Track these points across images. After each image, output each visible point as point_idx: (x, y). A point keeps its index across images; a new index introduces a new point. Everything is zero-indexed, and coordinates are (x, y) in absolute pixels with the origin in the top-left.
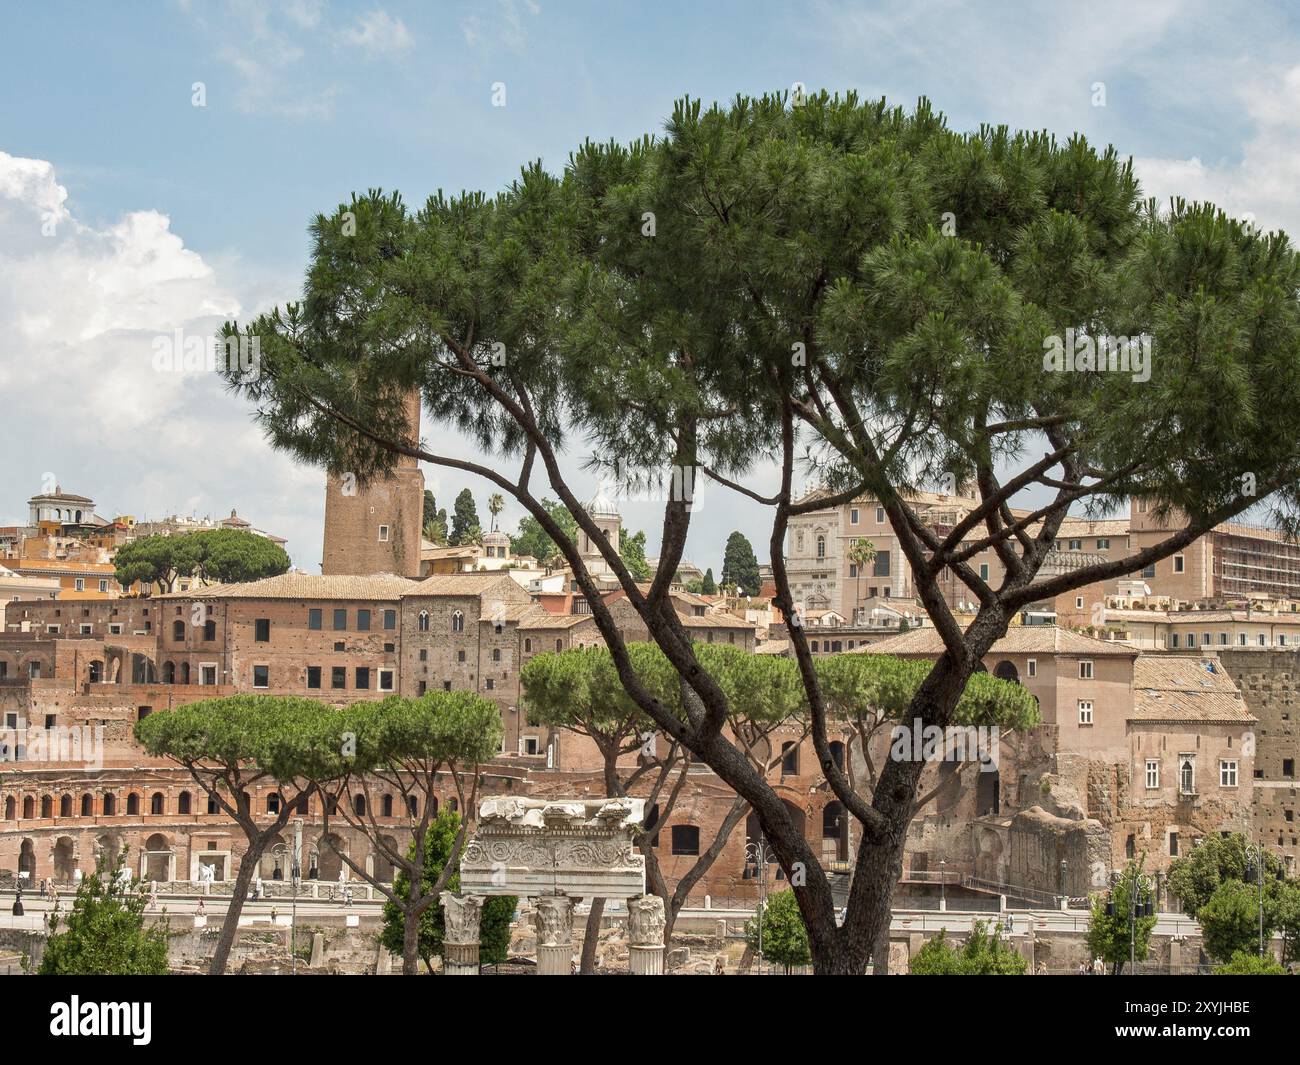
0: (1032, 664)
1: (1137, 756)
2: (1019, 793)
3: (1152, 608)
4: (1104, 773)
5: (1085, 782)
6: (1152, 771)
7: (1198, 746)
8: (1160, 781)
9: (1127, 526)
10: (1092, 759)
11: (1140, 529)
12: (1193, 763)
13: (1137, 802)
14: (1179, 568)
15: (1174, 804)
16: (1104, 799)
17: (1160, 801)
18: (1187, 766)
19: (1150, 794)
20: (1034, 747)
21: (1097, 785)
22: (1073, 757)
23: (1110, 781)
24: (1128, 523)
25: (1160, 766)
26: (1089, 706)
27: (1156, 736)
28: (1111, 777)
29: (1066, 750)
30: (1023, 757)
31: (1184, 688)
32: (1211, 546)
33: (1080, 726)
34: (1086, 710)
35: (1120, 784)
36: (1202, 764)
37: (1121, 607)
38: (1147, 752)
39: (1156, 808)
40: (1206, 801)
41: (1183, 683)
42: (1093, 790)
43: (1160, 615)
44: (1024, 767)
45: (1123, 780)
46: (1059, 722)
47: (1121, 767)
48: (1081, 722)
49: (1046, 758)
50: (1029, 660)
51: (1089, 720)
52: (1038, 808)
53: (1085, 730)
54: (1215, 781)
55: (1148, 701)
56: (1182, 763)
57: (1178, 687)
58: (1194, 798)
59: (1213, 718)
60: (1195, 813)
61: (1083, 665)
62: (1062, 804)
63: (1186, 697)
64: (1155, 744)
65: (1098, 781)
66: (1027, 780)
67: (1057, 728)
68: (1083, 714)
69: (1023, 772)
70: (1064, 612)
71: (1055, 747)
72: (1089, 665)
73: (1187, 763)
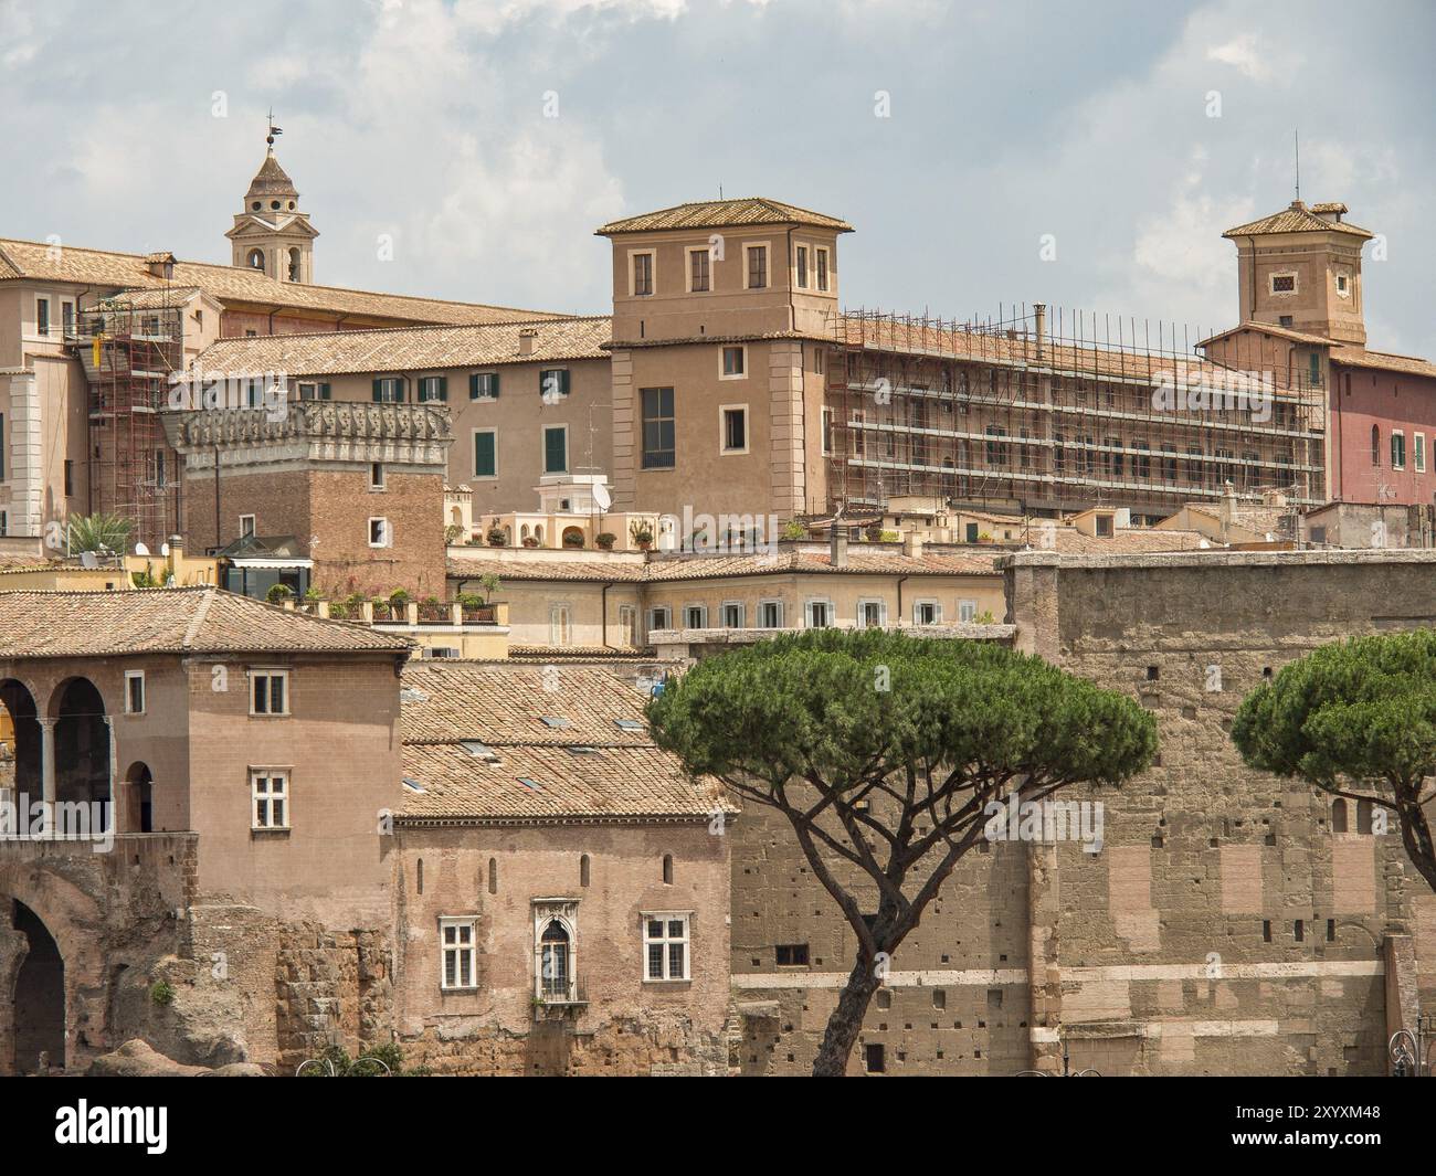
0: (135, 682)
1: (416, 908)
2: (109, 1013)
3: (605, 543)
4: (322, 952)
5: (268, 976)
6: (458, 945)
7: (585, 881)
8: (481, 973)
9: (606, 333)
10: (290, 918)
11: (636, 339)
12: (571, 924)
13: (415, 1024)
14: (736, 440)
15: (521, 1028)
16: (318, 1019)
17: (482, 1022)
18: (556, 932)
19: (451, 1006)
20: (144, 893)
21: (303, 983)
22: (236, 914)
23: (335, 973)
24: (607, 326)
25: (482, 935)
26: (278, 786)
27: (468, 857)
28: (340, 963)
29: (216, 896)
30: (119, 919)
31: (573, 738)
32: (817, 381)
33: (255, 835)
34: (270, 795)
35: (365, 981)
36: (595, 924)
37: (518, 542)
38: (446, 898)
39: (471, 1039)
40: (607, 1018)
41: (567, 724)
42: (291, 996)
43: (626, 562)
44: (122, 946)
45: (376, 971)
46: (195, 827)
47: (368, 938)
48: (256, 824)
49: (170, 918)
50: (130, 674)
51: (278, 818)
52: (139, 1044)
53: (267, 847)
54: (629, 969)
55: (459, 772)
56: (542, 924)
57: (551, 736)
58: (572, 1011)
59: (621, 808)
60: (579, 1051)
61: (260, 682)
62: (199, 1033)
63: (563, 760)
64: (465, 878)
65: (304, 974)
66: (124, 977)
67: (192, 843)
68: (262, 805)
69: (119, 956)
70: (334, 555)
71: (187, 891)
72: (277, 681)
73: (555, 925)
